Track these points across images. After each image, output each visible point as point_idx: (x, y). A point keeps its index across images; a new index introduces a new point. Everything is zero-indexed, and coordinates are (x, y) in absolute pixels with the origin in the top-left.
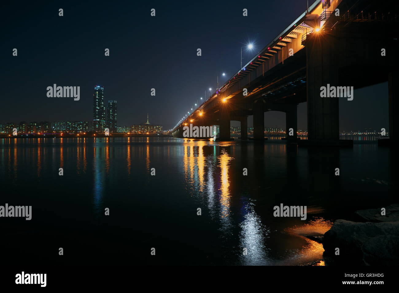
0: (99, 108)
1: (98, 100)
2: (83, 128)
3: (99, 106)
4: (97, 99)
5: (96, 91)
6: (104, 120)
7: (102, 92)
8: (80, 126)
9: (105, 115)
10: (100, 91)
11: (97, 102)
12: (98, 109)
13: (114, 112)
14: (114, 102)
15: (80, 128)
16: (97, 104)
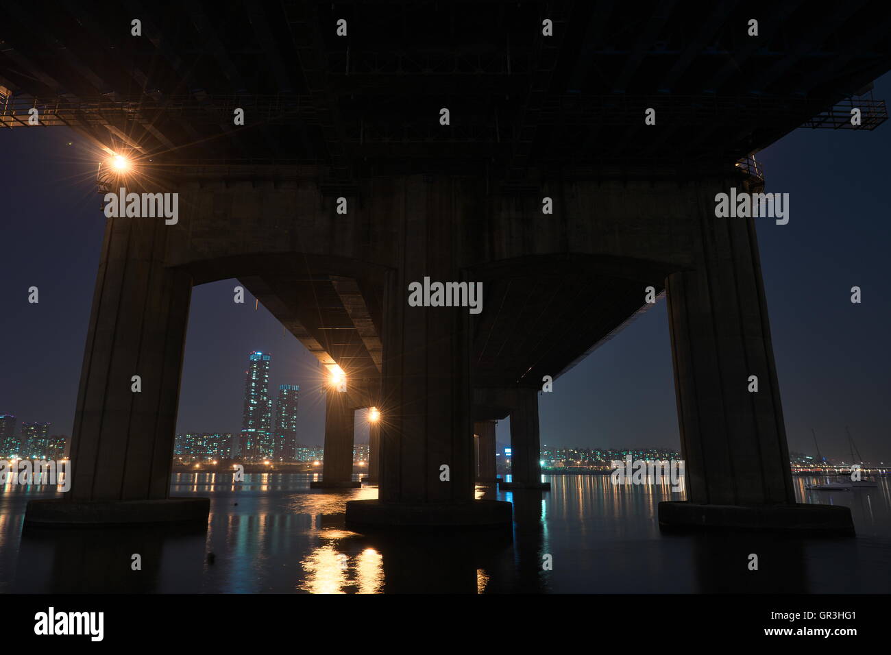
0: (255, 403)
1: (256, 384)
2: (219, 451)
3: (257, 398)
4: (254, 381)
5: (253, 362)
6: (268, 430)
7: (266, 365)
8: (213, 445)
9: (270, 418)
10: (261, 363)
11: (252, 388)
12: (253, 405)
13: (290, 412)
14: (291, 388)
15: (213, 448)
16: (254, 392)
